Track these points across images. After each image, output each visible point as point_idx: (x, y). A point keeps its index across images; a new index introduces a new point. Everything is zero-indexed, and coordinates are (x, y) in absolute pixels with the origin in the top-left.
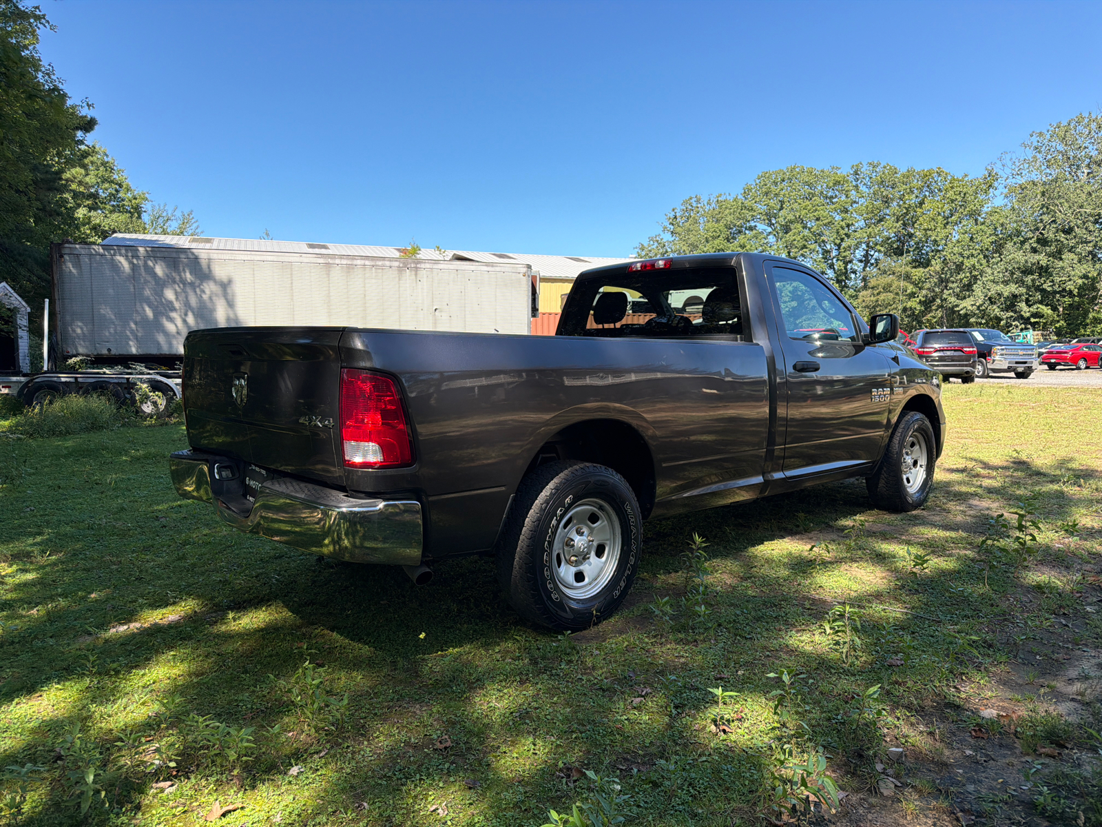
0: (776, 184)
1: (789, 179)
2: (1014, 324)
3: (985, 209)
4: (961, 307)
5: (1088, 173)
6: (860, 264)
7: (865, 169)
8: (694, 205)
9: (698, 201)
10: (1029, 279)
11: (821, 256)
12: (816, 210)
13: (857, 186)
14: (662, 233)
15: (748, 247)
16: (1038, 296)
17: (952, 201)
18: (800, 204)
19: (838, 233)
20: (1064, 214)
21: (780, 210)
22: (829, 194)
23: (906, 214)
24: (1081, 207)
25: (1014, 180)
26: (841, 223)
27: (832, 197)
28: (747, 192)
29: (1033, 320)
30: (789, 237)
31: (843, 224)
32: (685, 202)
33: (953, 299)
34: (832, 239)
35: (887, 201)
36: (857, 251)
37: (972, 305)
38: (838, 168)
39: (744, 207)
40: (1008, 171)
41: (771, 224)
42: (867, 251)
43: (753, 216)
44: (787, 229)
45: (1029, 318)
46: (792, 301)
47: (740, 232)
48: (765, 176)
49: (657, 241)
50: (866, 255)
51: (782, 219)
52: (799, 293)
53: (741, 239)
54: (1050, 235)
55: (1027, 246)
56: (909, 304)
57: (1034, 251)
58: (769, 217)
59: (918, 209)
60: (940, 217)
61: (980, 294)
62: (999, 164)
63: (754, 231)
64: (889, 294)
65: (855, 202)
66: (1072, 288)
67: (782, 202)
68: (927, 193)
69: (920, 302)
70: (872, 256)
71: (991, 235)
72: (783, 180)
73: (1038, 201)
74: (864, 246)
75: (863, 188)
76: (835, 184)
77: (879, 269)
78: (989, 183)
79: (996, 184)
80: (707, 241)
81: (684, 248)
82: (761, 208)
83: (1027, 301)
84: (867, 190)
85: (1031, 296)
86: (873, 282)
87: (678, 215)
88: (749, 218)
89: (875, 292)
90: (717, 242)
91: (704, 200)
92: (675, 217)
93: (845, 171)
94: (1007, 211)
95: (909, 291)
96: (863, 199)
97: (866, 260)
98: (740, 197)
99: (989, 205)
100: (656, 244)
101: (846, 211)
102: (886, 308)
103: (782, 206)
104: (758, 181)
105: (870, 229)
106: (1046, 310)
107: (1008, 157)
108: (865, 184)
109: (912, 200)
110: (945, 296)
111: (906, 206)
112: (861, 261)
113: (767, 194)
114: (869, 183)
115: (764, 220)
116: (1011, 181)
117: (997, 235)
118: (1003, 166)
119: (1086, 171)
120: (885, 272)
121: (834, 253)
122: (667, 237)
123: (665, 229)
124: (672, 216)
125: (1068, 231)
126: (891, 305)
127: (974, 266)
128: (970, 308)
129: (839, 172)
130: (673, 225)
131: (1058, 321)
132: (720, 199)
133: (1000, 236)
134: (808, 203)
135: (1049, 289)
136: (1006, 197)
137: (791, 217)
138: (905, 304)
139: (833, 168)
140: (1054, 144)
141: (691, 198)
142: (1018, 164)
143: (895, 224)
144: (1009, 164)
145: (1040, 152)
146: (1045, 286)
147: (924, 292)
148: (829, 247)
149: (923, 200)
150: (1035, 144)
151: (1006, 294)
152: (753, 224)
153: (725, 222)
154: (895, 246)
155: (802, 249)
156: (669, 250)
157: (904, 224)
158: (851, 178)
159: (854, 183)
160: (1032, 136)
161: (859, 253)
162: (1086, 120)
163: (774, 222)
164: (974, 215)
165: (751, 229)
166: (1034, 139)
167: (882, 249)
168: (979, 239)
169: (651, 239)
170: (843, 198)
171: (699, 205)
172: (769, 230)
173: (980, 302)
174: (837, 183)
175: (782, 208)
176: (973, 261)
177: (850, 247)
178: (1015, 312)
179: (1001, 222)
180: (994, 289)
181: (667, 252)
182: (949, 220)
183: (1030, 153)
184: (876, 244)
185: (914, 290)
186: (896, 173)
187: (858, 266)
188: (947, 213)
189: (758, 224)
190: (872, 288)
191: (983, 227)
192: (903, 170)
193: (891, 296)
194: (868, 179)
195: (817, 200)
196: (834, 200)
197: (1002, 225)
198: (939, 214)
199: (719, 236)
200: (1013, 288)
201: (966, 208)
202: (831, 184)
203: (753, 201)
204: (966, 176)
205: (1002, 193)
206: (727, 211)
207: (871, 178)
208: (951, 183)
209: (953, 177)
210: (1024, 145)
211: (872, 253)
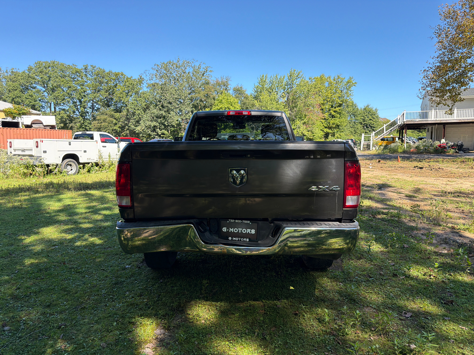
0: (46, 68)
1: (52, 66)
2: (156, 137)
3: (141, 92)
4: (136, 129)
5: (174, 83)
6: (90, 109)
7: (89, 68)
10: (159, 120)
11: (72, 104)
12: (68, 83)
13: (86, 75)
15: (34, 97)
16: (163, 127)
17: (129, 87)
18: (60, 79)
19: (80, 94)
20: (169, 97)
22: (72, 77)
23: (110, 90)
24: (174, 95)
25: (150, 82)
26: (81, 90)
27: (74, 78)
28: (30, 69)
29: (162, 136)
30: (56, 94)
31: (82, 90)
33: (133, 126)
34: (77, 97)
35: (101, 83)
37: (141, 129)
39: (29, 77)
40: (148, 78)
41: (44, 87)
42: (93, 104)
43: (35, 82)
44: (53, 90)
45: (160, 135)
46: (61, 123)
47: (28, 89)
48: (39, 64)
51: (50, 85)
52: (64, 120)
53: (30, 92)
54: (165, 105)
55: (157, 107)
56: (115, 128)
57: (160, 110)
58: (44, 84)
59: (115, 88)
60: (124, 93)
61: (143, 125)
62: (144, 75)
63: (36, 89)
64: (106, 123)
65: (86, 82)
66: (175, 124)
67: (50, 77)
68: (118, 82)
69: (119, 127)
70: (95, 106)
71: (144, 102)
72: (49, 67)
73: (160, 91)
74: (91, 101)
75: (89, 76)
77: (100, 112)
79: (143, 82)
80: (10, 91)
82: (39, 78)
83: (159, 128)
84: (91, 77)
85: (160, 127)
86: (98, 118)
88: (33, 83)
89: (100, 122)
90: (16, 92)
93: (80, 67)
94: (149, 93)
95: (114, 122)
96: (89, 81)
97: (93, 107)
98: (26, 71)
99: (142, 90)
101: (83, 85)
102: (105, 129)
104: (36, 65)
105: (95, 95)
106: (166, 132)
107: (148, 72)
108: (89, 74)
109: (111, 84)
110: (129, 125)
111: (110, 86)
112: (90, 108)
113: (41, 72)
114: (91, 74)
115: (41, 84)
116: (149, 82)
117: (147, 102)
118: (146, 75)
120: (103, 114)
121: (78, 103)
125: (170, 103)
126: (107, 128)
127: (139, 114)
128: (140, 130)
129: (77, 67)
131: (170, 136)
132: (13, 71)
134: (63, 79)
135: (167, 124)
136: (148, 88)
137: (55, 84)
138: (113, 128)
139: (73, 65)
140: (163, 70)
142: (151, 75)
143: (106, 94)
144: (148, 75)
145: (158, 72)
146: (165, 123)
147: (120, 123)
148: (75, 101)
149: (117, 85)
150: (156, 69)
151: (152, 125)
152: (34, 85)
153: (19, 83)
154: (105, 102)
155: (63, 100)
157: (109, 94)
158: (83, 71)
159: (85, 73)
160: (155, 65)
161: (90, 104)
162: (172, 63)
163: (46, 86)
164: (137, 93)
165: (34, 88)
166: (156, 67)
167: (101, 104)
168: (140, 103)
170: (79, 79)
172: (44, 89)
173: (143, 128)
174: (77, 72)
175: (50, 80)
176: (139, 112)
177: (86, 101)
178: (156, 132)
180: (149, 123)
182: (128, 94)
185: (116, 122)
186: (104, 72)
188: (127, 91)
189: (37, 86)
190: (98, 120)
191: (141, 98)
192: (107, 71)
193: (107, 124)
194: (91, 72)
195: (67, 78)
196: (75, 80)
197: (148, 98)
198: (123, 92)
199: (17, 89)
200: (154, 123)
201: (134, 90)
202: (74, 72)
203: (35, 75)
204: (132, 77)
205: (146, 86)
206: (19, 78)
207: (92, 72)
208: (127, 79)
209: (127, 77)
210: (152, 68)
211: (95, 105)
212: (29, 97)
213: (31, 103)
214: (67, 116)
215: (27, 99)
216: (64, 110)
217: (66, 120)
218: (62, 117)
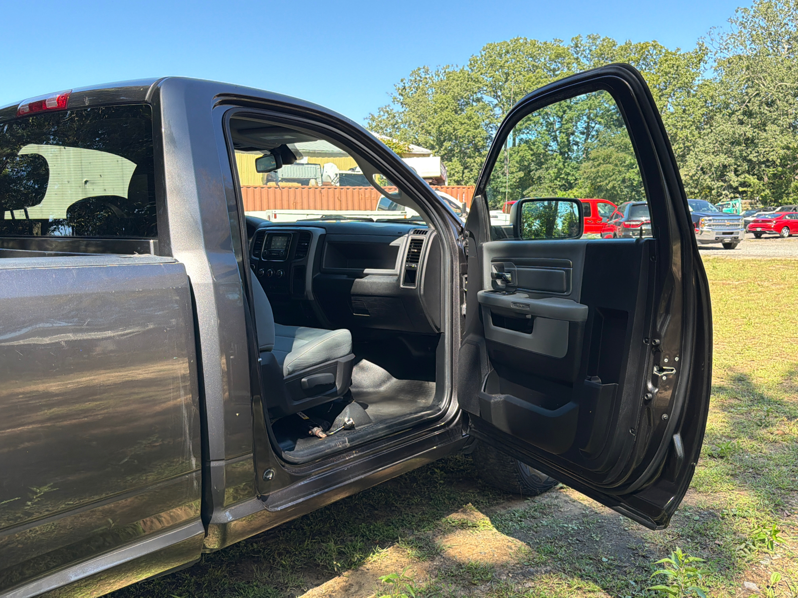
0: (500, 56)
1: (513, 50)
2: (724, 193)
3: (697, 82)
5: (788, 49)
6: (581, 136)
7: (585, 42)
8: (423, 76)
9: (426, 72)
10: (737, 149)
11: (545, 128)
12: (539, 82)
13: (578, 59)
14: (392, 104)
15: (475, 119)
16: (745, 166)
17: (667, 74)
18: (524, 76)
20: (768, 88)
21: (506, 81)
22: (552, 67)
24: (782, 80)
25: (722, 55)
27: (554, 70)
28: (473, 63)
29: (741, 189)
32: (413, 73)
34: (554, 111)
36: (579, 123)
37: (686, 175)
38: (561, 41)
39: (470, 79)
40: (716, 45)
41: (496, 97)
42: (588, 123)
43: (479, 88)
45: (737, 188)
46: (520, 171)
47: (467, 104)
48: (490, 48)
49: (387, 112)
50: (587, 128)
51: (507, 91)
52: (526, 163)
53: (468, 111)
54: (755, 108)
55: (734, 118)
56: (628, 175)
57: (741, 123)
58: (495, 89)
60: (655, 90)
61: (693, 164)
62: (708, 39)
63: (481, 103)
64: (609, 165)
66: (775, 158)
67: (507, 74)
68: (643, 67)
70: (593, 128)
71: (702, 107)
72: (507, 52)
73: (744, 74)
74: (585, 118)
75: (584, 61)
76: (557, 57)
77: (599, 140)
78: (700, 58)
79: (706, 58)
80: (436, 112)
81: (414, 119)
82: (487, 79)
83: (736, 171)
84: (587, 63)
85: (739, 166)
86: (593, 154)
87: (407, 86)
88: (476, 90)
89: (596, 163)
90: (445, 113)
91: (432, 71)
92: (404, 88)
93: (567, 44)
94: (716, 85)
95: (627, 162)
97: (587, 132)
98: (466, 68)
99: (700, 78)
100: (386, 114)
102: (606, 179)
103: (507, 78)
104: (483, 53)
105: (591, 102)
106: (753, 180)
107: (716, 31)
108: (585, 57)
112: (583, 133)
113: (492, 65)
114: (589, 56)
115: (490, 92)
116: (719, 55)
117: (708, 107)
118: (712, 40)
119: (786, 47)
120: (604, 144)
121: (557, 126)
122: (397, 108)
123: (395, 100)
124: (401, 88)
125: (770, 104)
126: (610, 177)
127: (687, 137)
129: (560, 45)
130: (402, 95)
131: (764, 190)
132: (447, 70)
133: (711, 108)
134: (531, 74)
135: (755, 159)
136: (716, 70)
137: (516, 89)
138: (623, 176)
139: (555, 40)
140: (757, 20)
141: (419, 69)
142: (725, 39)
144: (718, 38)
145: (745, 28)
146: (751, 157)
148: (552, 119)
150: (741, 19)
151: (716, 164)
152: (479, 95)
153: (453, 94)
154: (615, 117)
156: (400, 121)
158: (572, 51)
159: (575, 56)
160: (737, 11)
161: (581, 125)
163: (499, 94)
164: (686, 87)
165: (478, 100)
166: (739, 14)
167: (602, 121)
168: (691, 111)
169: (380, 109)
170: (566, 70)
171: (427, 76)
172: (496, 102)
173: (693, 172)
174: (558, 56)
175: (507, 80)
176: (686, 132)
177: (571, 119)
178: (725, 181)
179: (710, 94)
180: (707, 159)
181: (397, 123)
182: (664, 92)
183: (736, 28)
184: (596, 116)
185: (632, 161)
186: (614, 45)
187: (581, 138)
188: (662, 86)
189: (484, 96)
190: (593, 160)
191: (694, 99)
192: (621, 43)
193: (611, 167)
194: (588, 51)
196: (557, 73)
197: (712, 97)
198: (655, 87)
199: (447, 107)
200: (722, 159)
201: (678, 80)
202: (553, 57)
203: (479, 73)
204: (678, 49)
205: (712, 67)
206: (454, 83)
207: (591, 51)
208: (665, 56)
209: (667, 50)
210: (730, 21)
211: (593, 125)
212: (466, 121)
213: (468, 133)
214: (532, 155)
215: (462, 124)
216: (527, 142)
217: (530, 164)
218: (523, 159)
